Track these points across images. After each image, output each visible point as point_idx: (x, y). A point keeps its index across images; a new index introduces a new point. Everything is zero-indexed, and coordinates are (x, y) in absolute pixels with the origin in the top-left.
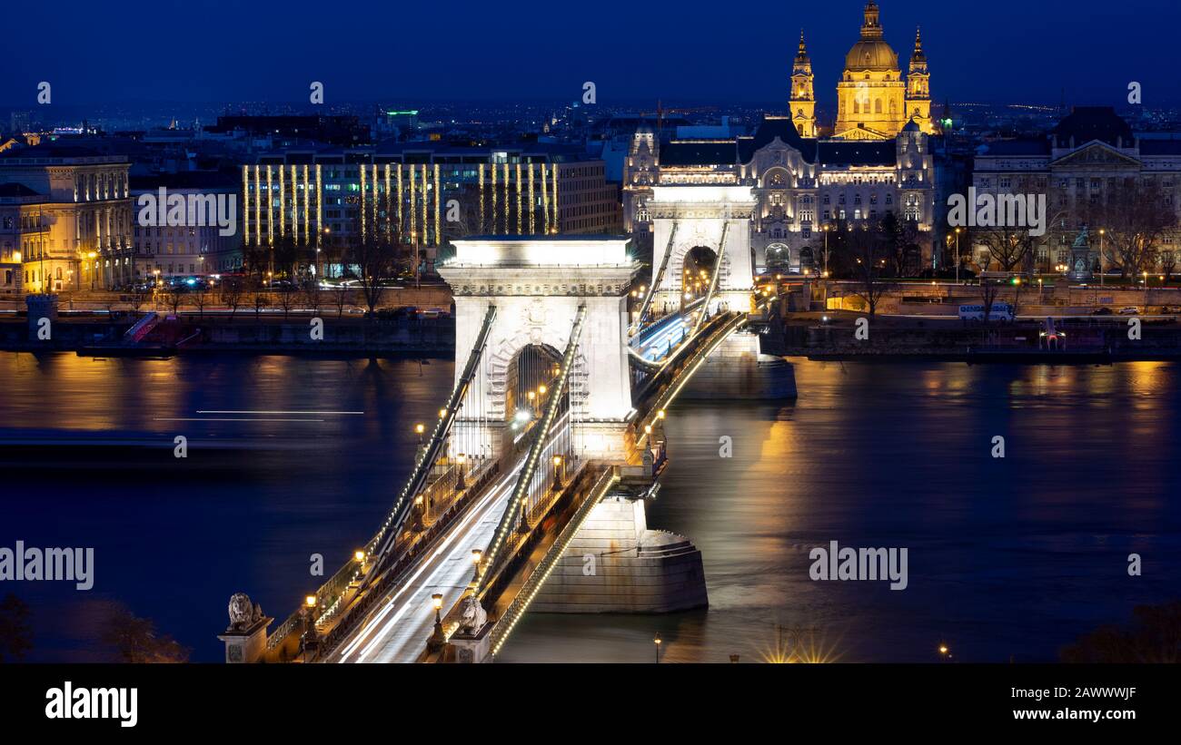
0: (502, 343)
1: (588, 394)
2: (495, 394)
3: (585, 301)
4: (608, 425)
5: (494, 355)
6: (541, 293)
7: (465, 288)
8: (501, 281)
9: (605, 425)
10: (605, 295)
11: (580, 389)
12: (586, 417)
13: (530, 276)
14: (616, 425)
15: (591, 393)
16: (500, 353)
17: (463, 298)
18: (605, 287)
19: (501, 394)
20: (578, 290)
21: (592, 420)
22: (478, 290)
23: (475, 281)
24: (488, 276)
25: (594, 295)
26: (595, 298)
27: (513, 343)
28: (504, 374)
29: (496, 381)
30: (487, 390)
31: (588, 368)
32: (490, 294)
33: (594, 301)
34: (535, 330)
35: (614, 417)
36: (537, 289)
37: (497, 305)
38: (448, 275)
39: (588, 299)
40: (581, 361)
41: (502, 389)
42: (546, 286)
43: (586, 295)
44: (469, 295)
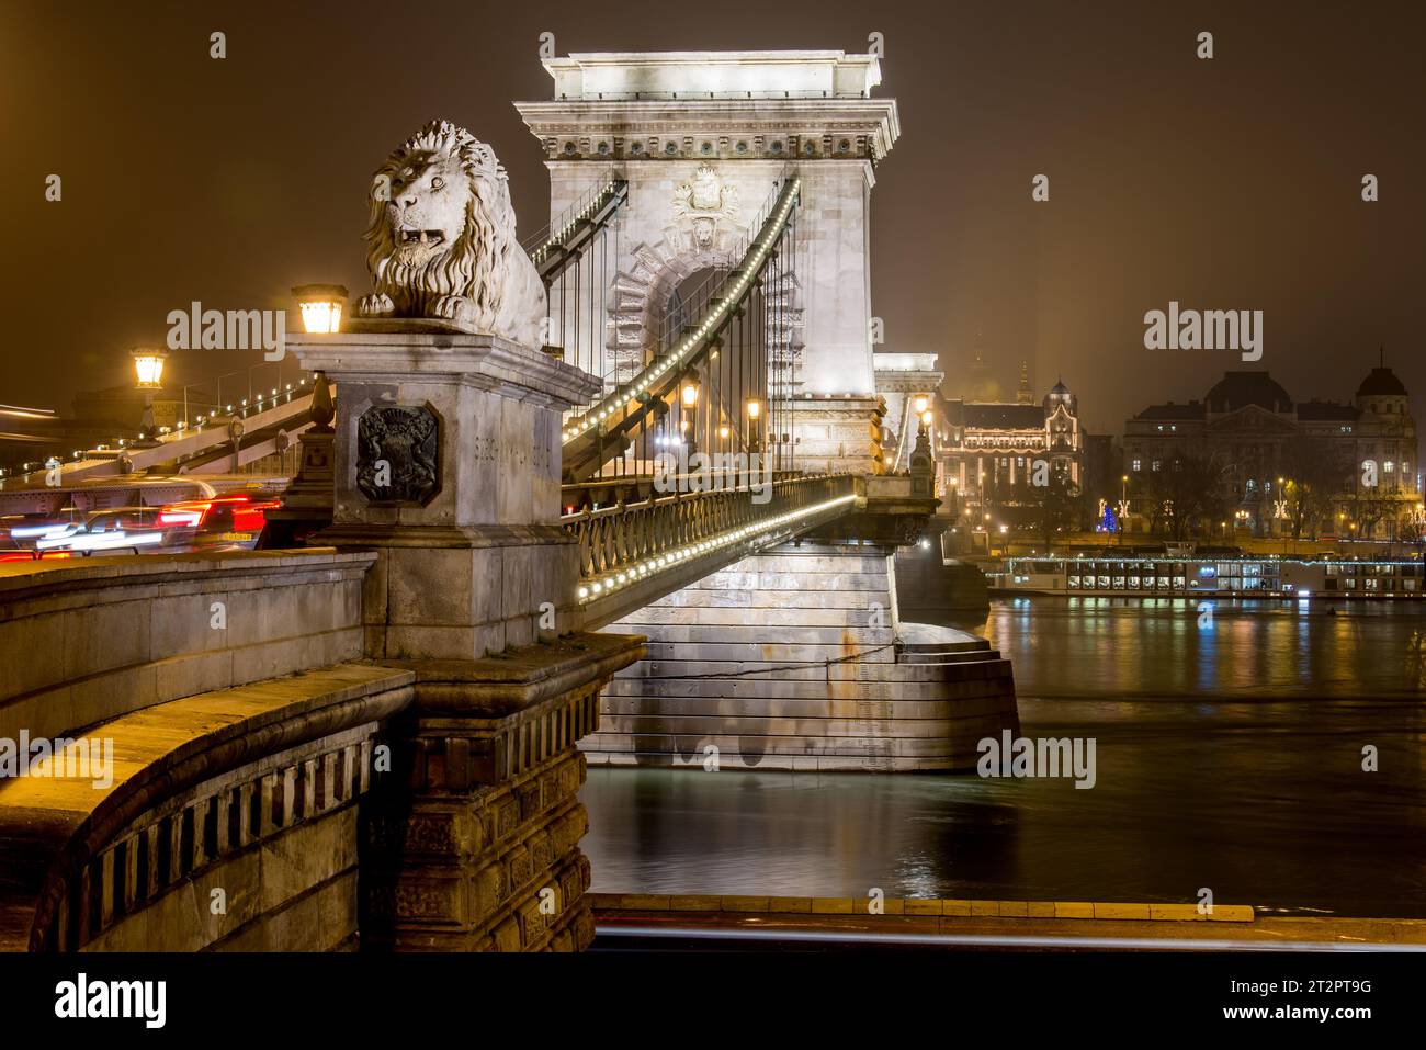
0: (637, 249)
1: (801, 347)
2: (625, 347)
3: (797, 169)
4: (840, 405)
5: (619, 274)
6: (715, 156)
7: (570, 146)
8: (639, 128)
9: (833, 405)
10: (835, 157)
11: (787, 338)
12: (798, 391)
13: (695, 116)
14: (855, 406)
15: (808, 345)
16: (633, 270)
17: (564, 165)
18: (837, 142)
19: (634, 347)
20: (785, 149)
21: (809, 396)
22: (594, 150)
23: (588, 127)
24: (614, 116)
25: (814, 156)
26: (819, 164)
27: (659, 250)
28: (640, 310)
29: (626, 322)
30: (607, 339)
31: (801, 297)
32: (618, 156)
33: (816, 171)
34: (702, 222)
35: (851, 389)
36: (707, 146)
37: (630, 178)
38: (537, 116)
39: (805, 165)
40: (788, 284)
41: (636, 339)
42: (724, 140)
43: (799, 157)
44: (577, 158)
